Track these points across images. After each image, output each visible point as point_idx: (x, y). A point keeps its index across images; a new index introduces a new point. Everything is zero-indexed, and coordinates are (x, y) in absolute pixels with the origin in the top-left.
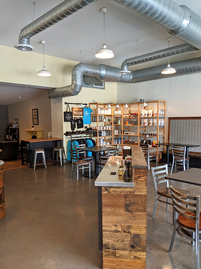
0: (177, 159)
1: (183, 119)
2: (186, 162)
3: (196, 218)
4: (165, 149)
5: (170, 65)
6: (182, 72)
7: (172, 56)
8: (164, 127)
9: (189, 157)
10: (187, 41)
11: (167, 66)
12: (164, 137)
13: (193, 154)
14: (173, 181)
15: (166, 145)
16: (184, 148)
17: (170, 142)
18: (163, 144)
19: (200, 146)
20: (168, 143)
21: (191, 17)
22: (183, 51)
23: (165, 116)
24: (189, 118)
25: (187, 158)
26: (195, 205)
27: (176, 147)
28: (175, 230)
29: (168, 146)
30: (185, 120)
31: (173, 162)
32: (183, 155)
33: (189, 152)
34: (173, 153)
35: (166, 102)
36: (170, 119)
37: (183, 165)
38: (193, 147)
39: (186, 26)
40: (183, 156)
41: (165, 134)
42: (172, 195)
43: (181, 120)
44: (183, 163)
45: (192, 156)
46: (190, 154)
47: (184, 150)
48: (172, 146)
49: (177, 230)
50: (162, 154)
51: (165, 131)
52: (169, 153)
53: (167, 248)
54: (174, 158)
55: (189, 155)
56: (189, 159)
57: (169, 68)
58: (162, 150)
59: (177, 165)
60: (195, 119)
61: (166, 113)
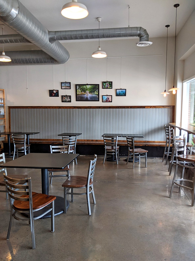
0: (18, 146)
1: (23, 108)
2: (27, 149)
3: (30, 199)
4: (7, 138)
5: (4, 53)
6: (18, 62)
7: (5, 44)
8: (4, 116)
9: (29, 144)
10: (18, 32)
11: (2, 53)
12: (5, 127)
13: (33, 141)
14: (15, 168)
15: (7, 134)
16: (25, 136)
17: (12, 131)
18: (4, 133)
19: (39, 133)
20: (10, 132)
21: (19, 7)
22: (16, 41)
23: (4, 105)
24: (28, 107)
25: (28, 145)
26: (27, 187)
27: (17, 135)
28: (12, 216)
29: (9, 135)
30: (25, 109)
31: (15, 150)
32: (23, 142)
33: (30, 139)
34: (14, 142)
35: (4, 91)
36: (10, 108)
37: (24, 152)
38: (33, 134)
39: (15, 16)
40: (24, 144)
41: (6, 123)
42: (6, 182)
43: (21, 109)
44: (24, 150)
45: (33, 142)
46: (31, 141)
47: (24, 138)
48: (12, 134)
49: (13, 215)
50: (4, 143)
51: (6, 120)
52: (10, 142)
53: (5, 236)
54: (15, 146)
55: (29, 142)
56: (30, 146)
57: (3, 55)
58: (3, 140)
59: (19, 152)
60: (34, 108)
61: (5, 102)
